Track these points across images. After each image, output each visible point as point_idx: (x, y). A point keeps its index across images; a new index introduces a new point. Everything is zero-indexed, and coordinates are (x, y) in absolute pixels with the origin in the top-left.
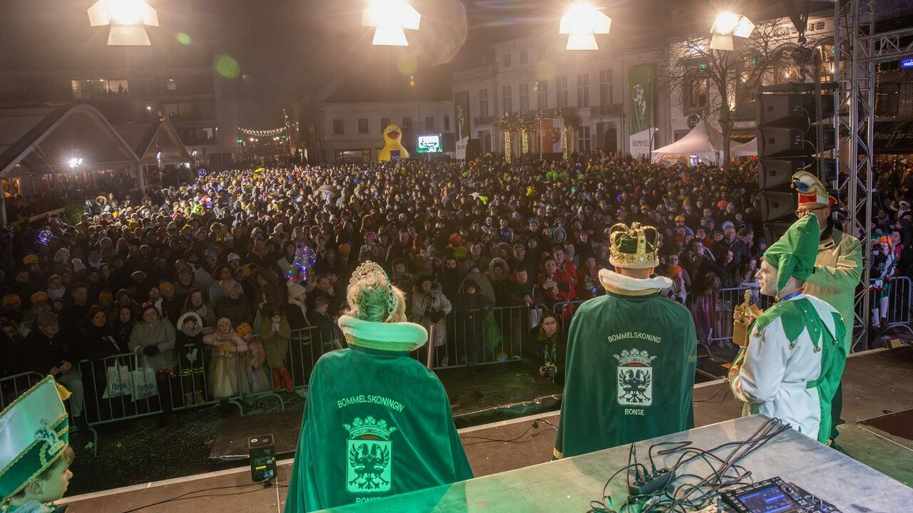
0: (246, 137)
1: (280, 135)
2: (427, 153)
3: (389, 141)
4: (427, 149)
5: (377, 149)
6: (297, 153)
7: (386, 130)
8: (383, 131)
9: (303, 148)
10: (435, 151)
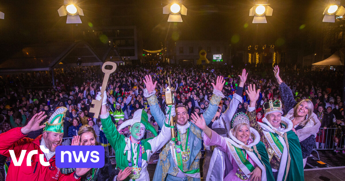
0: (147, 53)
1: (159, 53)
2: (216, 61)
3: (201, 56)
4: (216, 60)
5: (197, 59)
6: (166, 60)
7: (200, 52)
8: (199, 52)
9: (168, 58)
10: (219, 61)
